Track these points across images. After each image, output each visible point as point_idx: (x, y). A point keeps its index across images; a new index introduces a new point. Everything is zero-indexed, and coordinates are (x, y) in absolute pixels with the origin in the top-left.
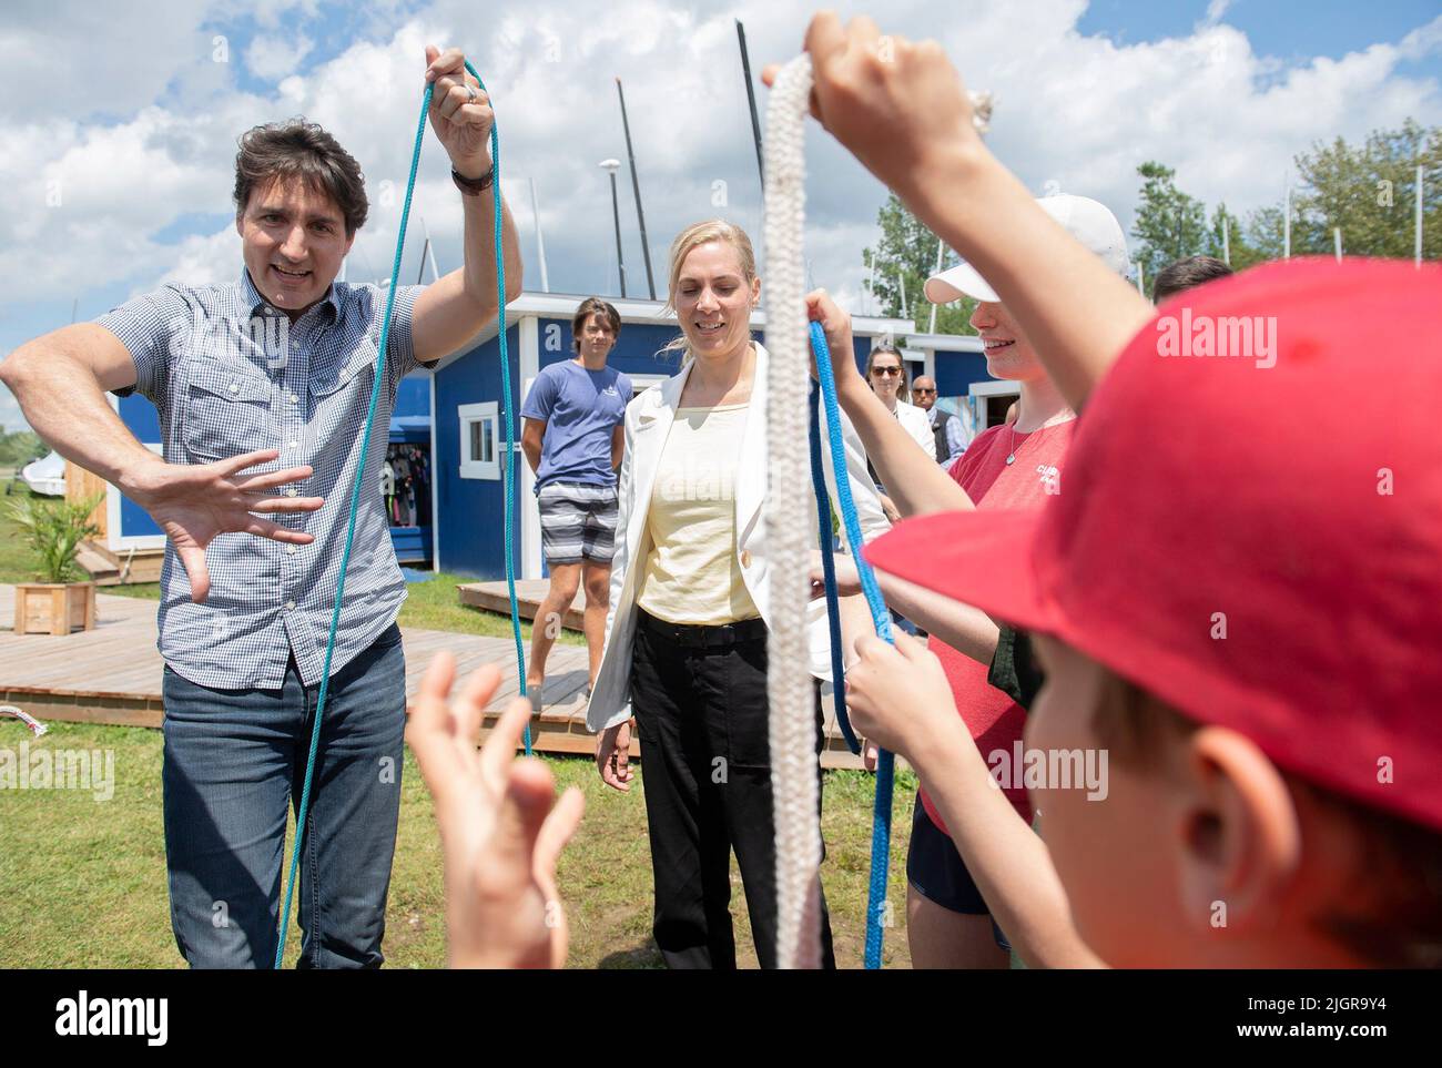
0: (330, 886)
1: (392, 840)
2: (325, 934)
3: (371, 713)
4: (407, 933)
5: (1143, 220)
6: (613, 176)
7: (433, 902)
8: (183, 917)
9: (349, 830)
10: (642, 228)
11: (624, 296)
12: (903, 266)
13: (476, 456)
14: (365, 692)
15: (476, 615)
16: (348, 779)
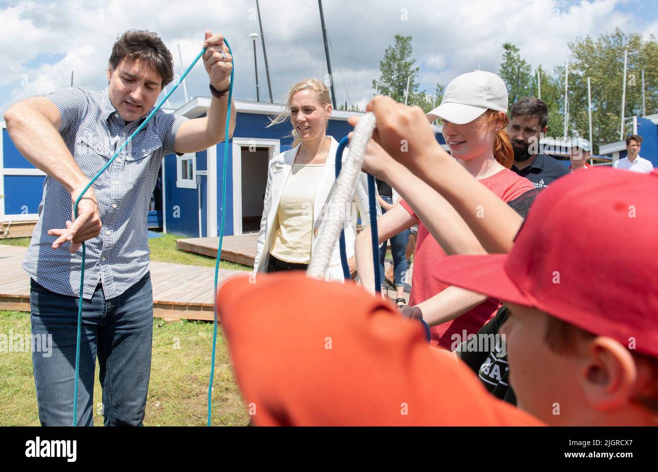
0: (118, 396)
1: (148, 373)
2: (117, 419)
3: (137, 312)
4: (154, 410)
5: (503, 70)
6: (254, 41)
7: (167, 395)
8: (45, 414)
9: (128, 369)
10: (267, 67)
11: (258, 101)
12: (391, 89)
13: (185, 177)
14: (134, 302)
15: (184, 254)
16: (126, 344)
